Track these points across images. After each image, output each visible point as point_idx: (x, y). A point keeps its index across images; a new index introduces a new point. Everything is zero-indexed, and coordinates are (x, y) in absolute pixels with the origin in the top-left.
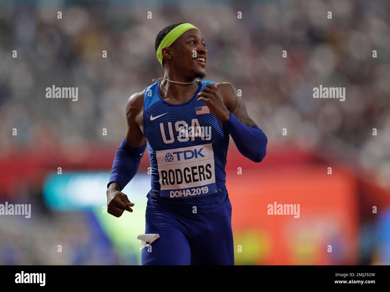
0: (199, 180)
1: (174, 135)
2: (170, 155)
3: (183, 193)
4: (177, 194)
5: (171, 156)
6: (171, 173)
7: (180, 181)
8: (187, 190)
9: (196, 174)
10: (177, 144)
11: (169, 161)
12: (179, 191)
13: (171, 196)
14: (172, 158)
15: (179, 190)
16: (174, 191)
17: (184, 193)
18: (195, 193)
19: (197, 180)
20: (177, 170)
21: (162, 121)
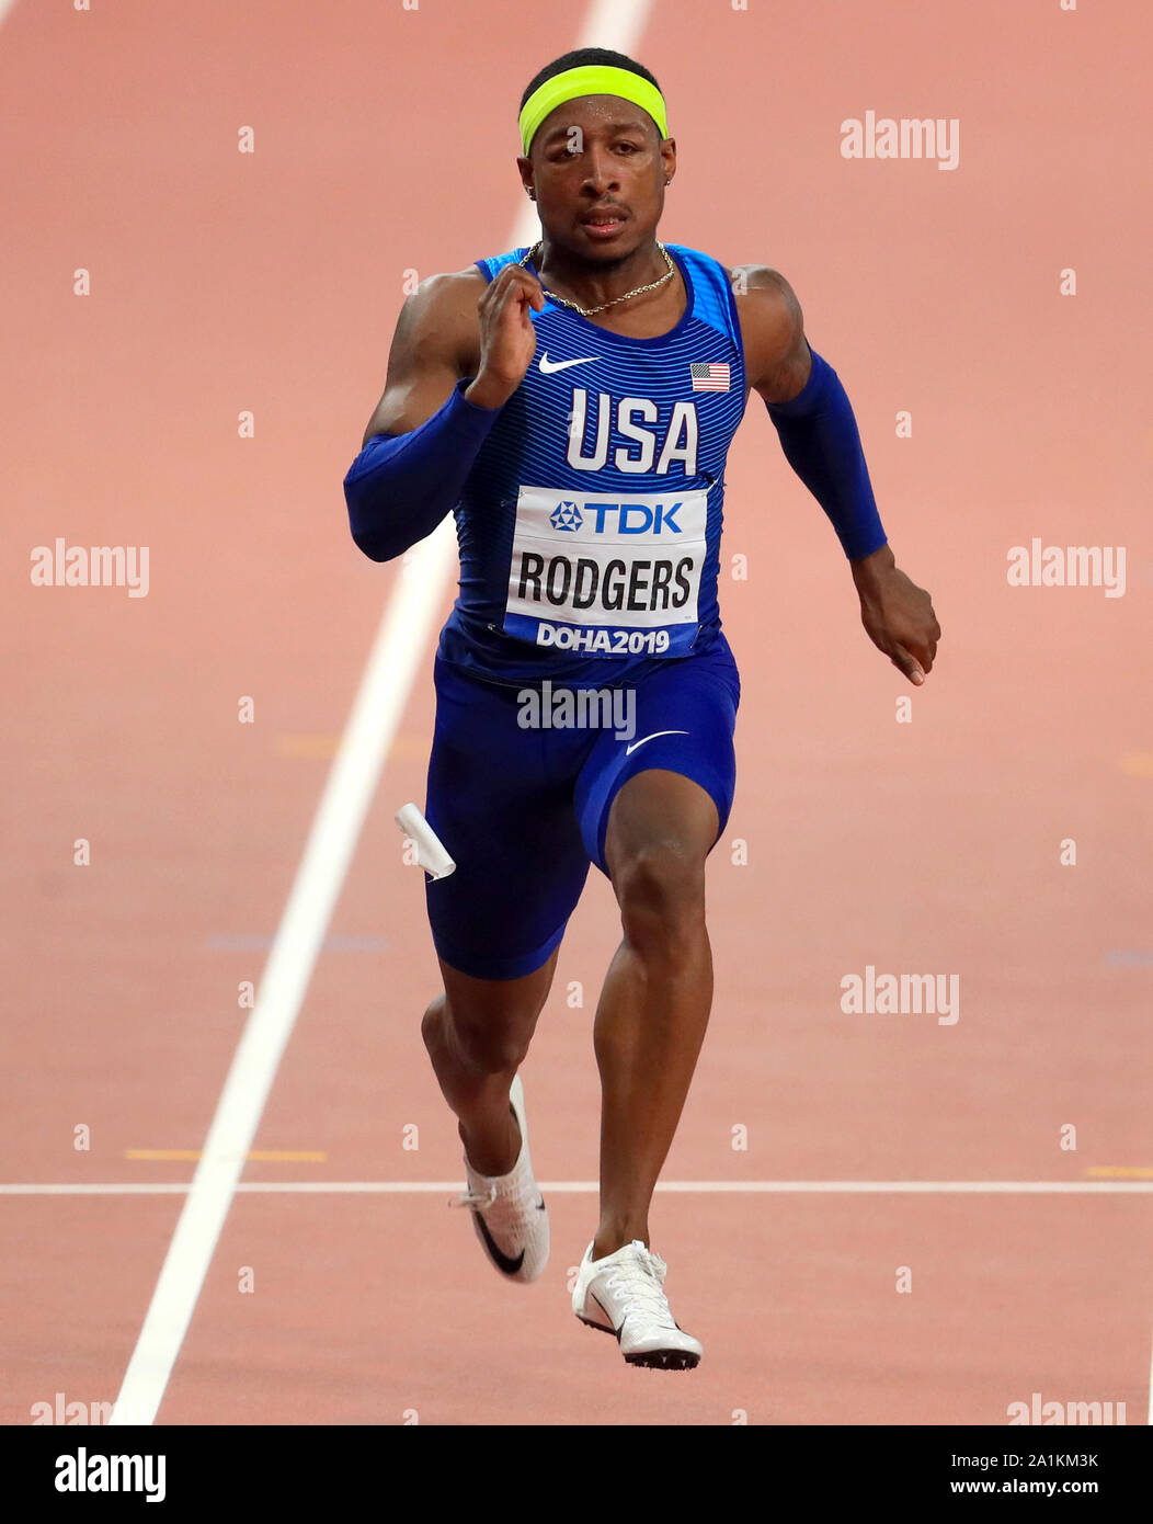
0: (648, 607)
1: (609, 444)
2: (571, 508)
3: (583, 641)
4: (564, 638)
5: (577, 512)
6: (560, 567)
7: (584, 598)
8: (600, 632)
9: (643, 585)
10: (610, 479)
11: (565, 528)
12: (575, 631)
13: (540, 640)
14: (577, 520)
15: (573, 627)
16: (556, 625)
17: (588, 641)
18: (623, 647)
19: (642, 607)
20: (583, 563)
21: (582, 383)
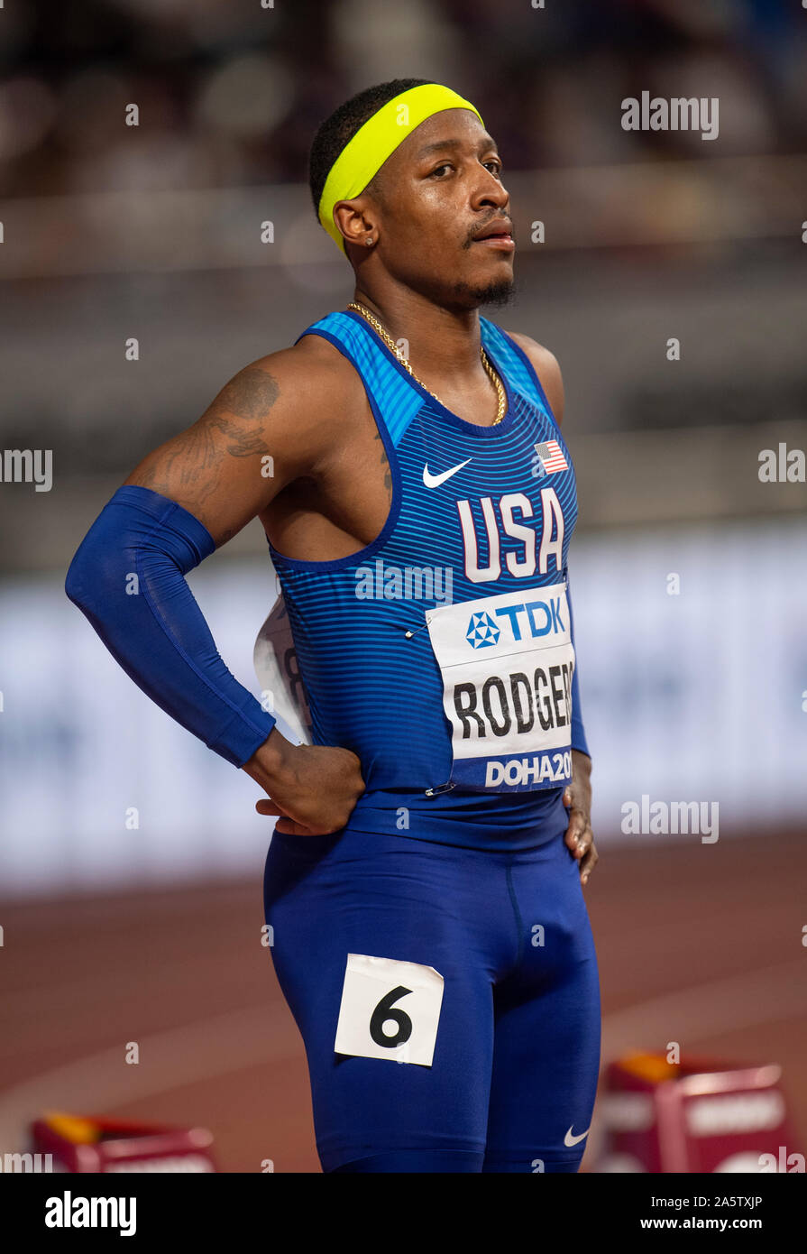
1: (501, 549)
2: (484, 619)
3: (531, 771)
4: (513, 773)
5: (491, 623)
6: (494, 691)
7: (526, 719)
8: (543, 758)
9: (561, 695)
11: (485, 644)
12: (521, 762)
13: (490, 782)
14: (494, 631)
15: (519, 757)
16: (504, 760)
17: (534, 771)
18: (564, 771)
19: (564, 721)
20: (514, 679)
21: (463, 494)
